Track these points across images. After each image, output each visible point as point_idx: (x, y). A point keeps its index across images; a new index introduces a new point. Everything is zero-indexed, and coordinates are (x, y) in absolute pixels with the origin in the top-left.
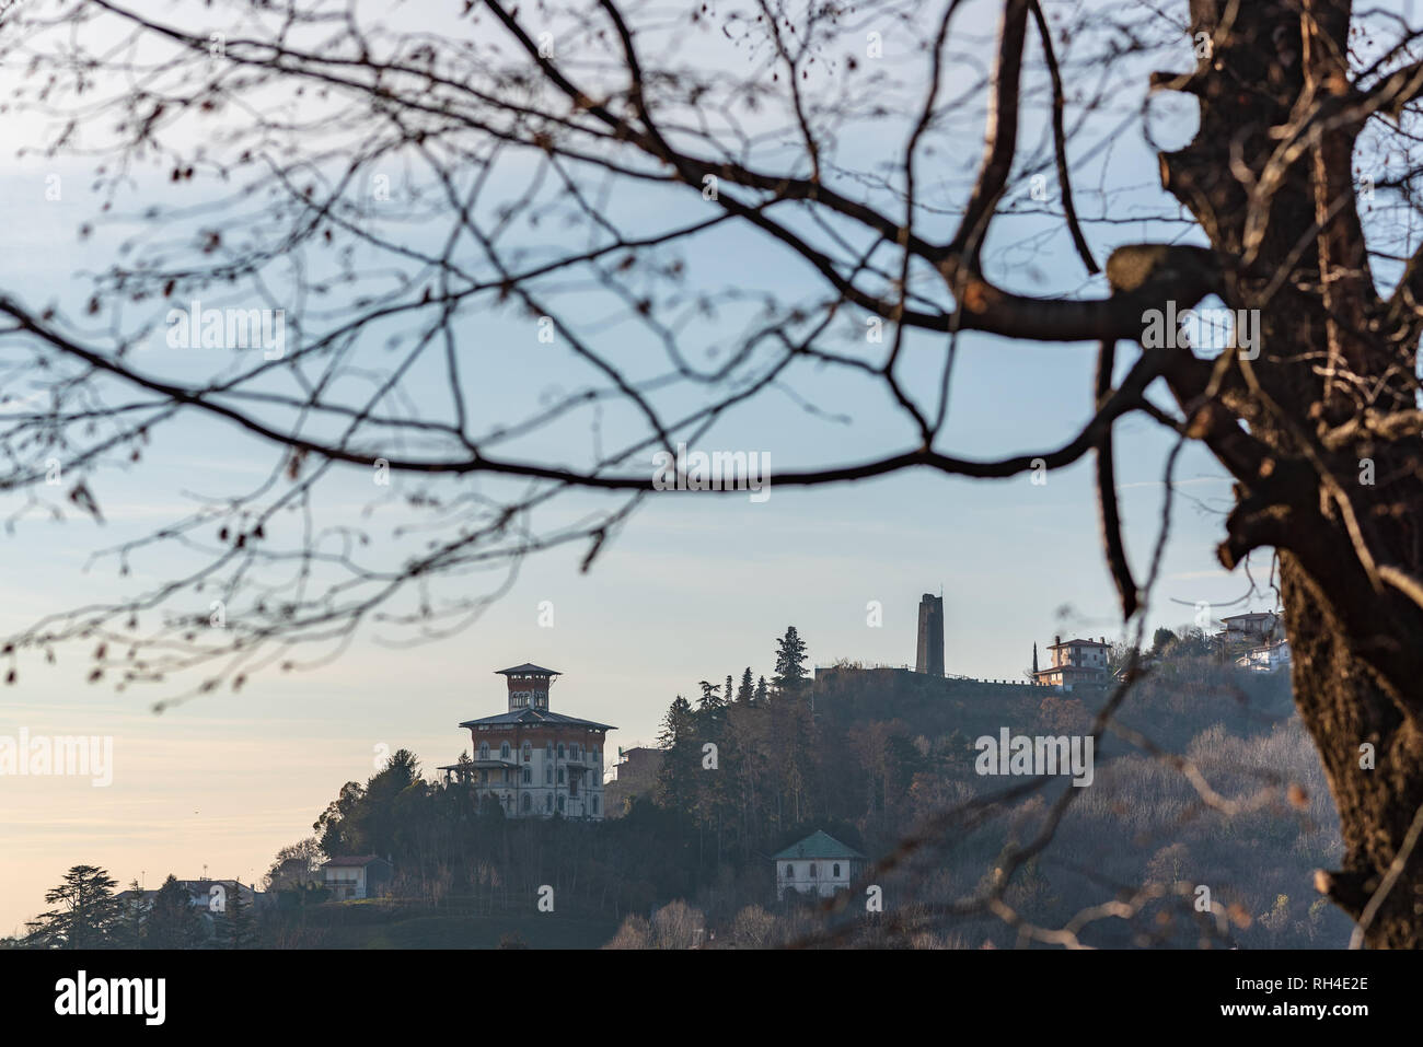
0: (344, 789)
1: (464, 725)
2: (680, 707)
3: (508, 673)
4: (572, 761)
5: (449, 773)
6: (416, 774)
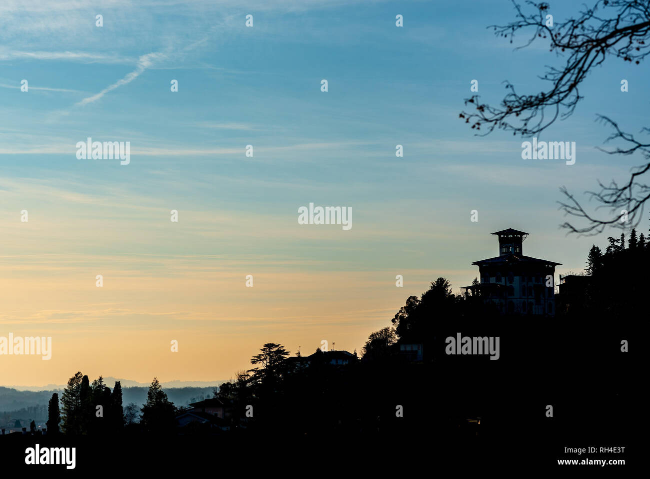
0: (408, 300)
1: (475, 263)
2: (595, 252)
3: (499, 234)
4: (536, 283)
5: (467, 290)
6: (449, 292)
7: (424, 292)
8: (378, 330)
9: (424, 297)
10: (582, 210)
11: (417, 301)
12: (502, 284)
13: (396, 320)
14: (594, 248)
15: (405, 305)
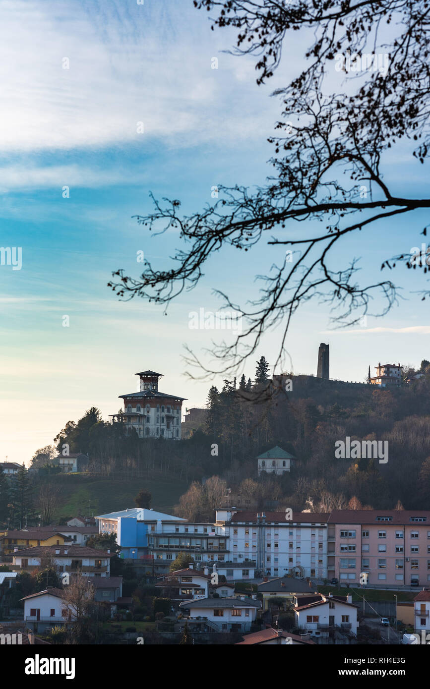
0: (68, 424)
1: (120, 397)
2: (213, 391)
3: (140, 374)
4: (168, 414)
5: (114, 417)
6: (99, 418)
7: (80, 418)
8: (43, 447)
9: (80, 422)
10: (198, 362)
11: (74, 425)
12: (140, 413)
13: (57, 440)
14: (213, 388)
15: (65, 428)
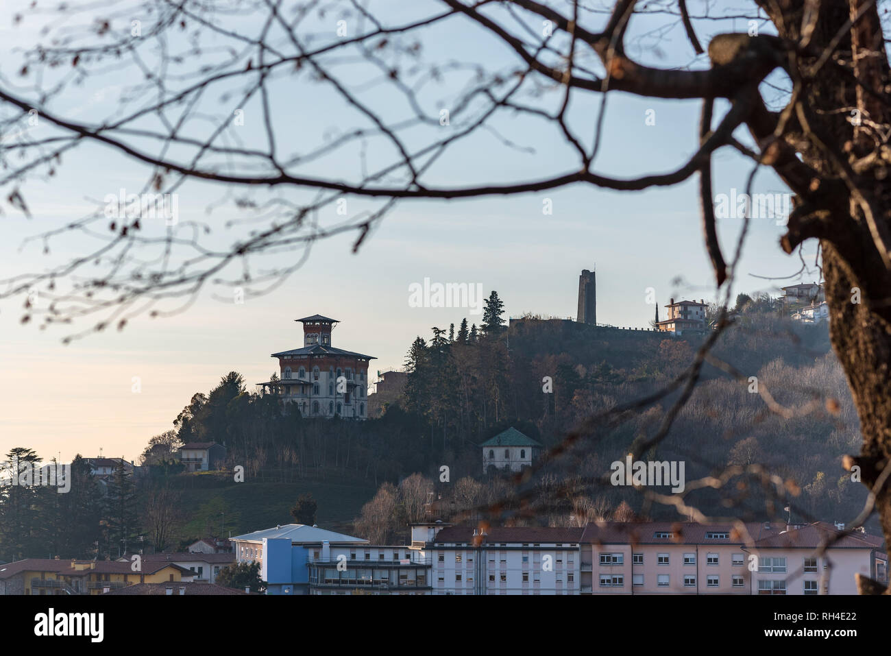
0: (194, 398)
1: (274, 356)
2: (419, 345)
3: (304, 321)
5: (264, 387)
6: (242, 389)
7: (213, 389)
8: (160, 434)
9: (212, 394)
11: (205, 399)
12: (305, 380)
13: (179, 422)
14: (418, 340)
15: (189, 403)
